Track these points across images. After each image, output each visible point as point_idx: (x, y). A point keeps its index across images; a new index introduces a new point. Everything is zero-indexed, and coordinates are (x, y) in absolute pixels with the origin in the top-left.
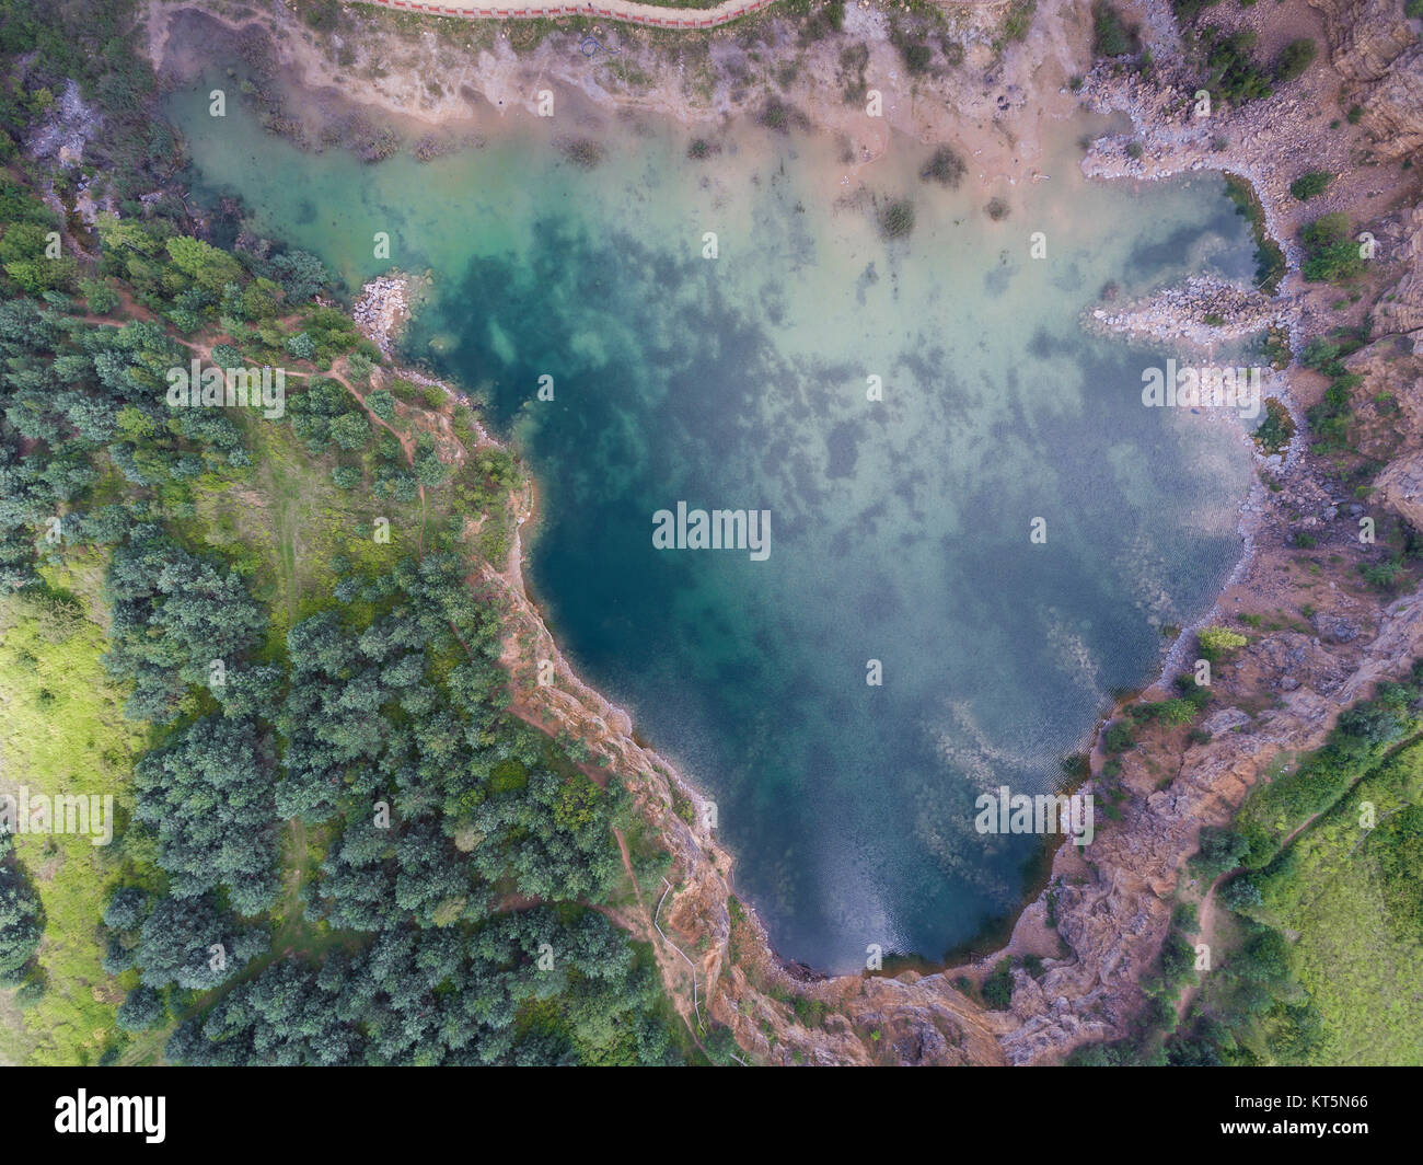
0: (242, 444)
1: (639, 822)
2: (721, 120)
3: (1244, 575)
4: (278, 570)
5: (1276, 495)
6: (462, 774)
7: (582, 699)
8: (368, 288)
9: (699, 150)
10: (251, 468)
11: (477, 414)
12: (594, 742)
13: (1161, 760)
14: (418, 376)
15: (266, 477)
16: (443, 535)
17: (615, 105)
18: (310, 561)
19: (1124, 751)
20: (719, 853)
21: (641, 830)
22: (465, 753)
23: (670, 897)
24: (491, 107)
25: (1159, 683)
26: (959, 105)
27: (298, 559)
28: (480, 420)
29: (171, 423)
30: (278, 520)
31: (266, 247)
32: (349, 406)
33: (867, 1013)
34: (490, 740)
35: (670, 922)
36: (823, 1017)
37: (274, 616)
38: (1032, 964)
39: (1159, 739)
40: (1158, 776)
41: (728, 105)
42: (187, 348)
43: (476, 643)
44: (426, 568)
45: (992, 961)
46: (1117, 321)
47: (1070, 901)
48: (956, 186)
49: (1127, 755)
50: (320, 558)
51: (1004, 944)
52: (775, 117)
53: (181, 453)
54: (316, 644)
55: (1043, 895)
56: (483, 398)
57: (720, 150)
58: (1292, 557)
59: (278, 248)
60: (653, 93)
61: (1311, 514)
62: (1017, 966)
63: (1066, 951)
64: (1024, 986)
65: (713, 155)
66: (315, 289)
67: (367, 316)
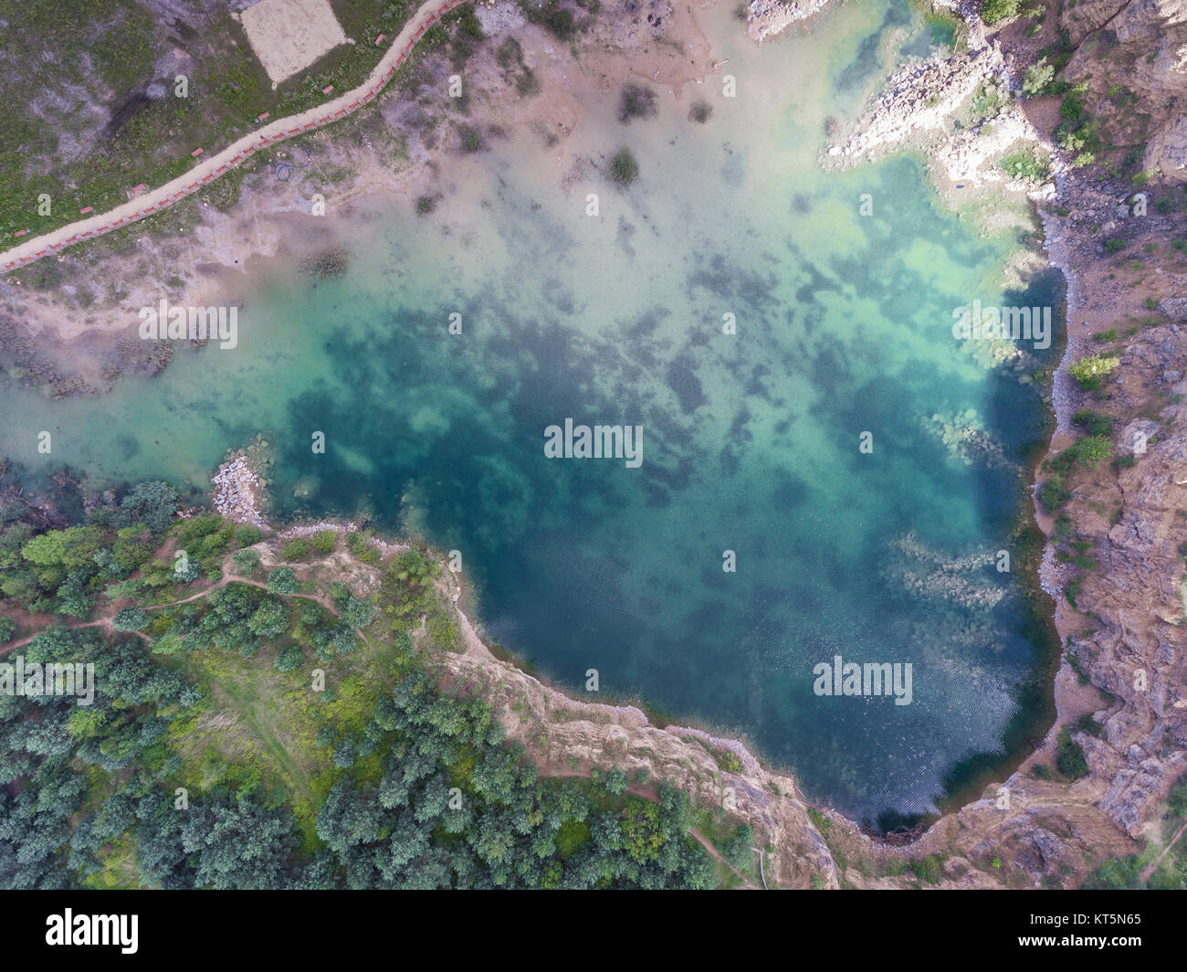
0: (186, 683)
1: (704, 811)
2: (427, 169)
3: (1078, 300)
4: (277, 768)
5: (1067, 219)
6: (532, 862)
7: (591, 717)
8: (216, 480)
9: (425, 205)
10: (206, 697)
11: (368, 532)
12: (624, 758)
13: (1101, 497)
14: (301, 529)
15: (222, 696)
16: (399, 661)
17: (334, 208)
18: (301, 746)
19: (1064, 504)
20: (778, 780)
21: (709, 817)
22: (523, 841)
23: (767, 861)
24: (230, 270)
25: (1059, 429)
26: (618, 43)
27: (289, 750)
28: (373, 535)
29: (116, 705)
30: (254, 726)
31: (112, 496)
32: (256, 600)
33: (975, 844)
34: (538, 819)
35: (779, 880)
36: (942, 867)
37: (297, 809)
38: (1087, 724)
39: (1089, 479)
40: (1107, 513)
41: (427, 155)
42: (92, 628)
43: (478, 741)
44: (401, 703)
45: (1052, 737)
46: (852, 148)
47: (1090, 655)
48: (655, 112)
49: (1070, 507)
50: (307, 738)
51: (1054, 718)
52: (471, 142)
53: (140, 719)
54: (345, 824)
55: (1063, 660)
56: (366, 515)
57: (442, 196)
58: (1110, 264)
59: (123, 491)
60: (359, 181)
61: (1107, 220)
62: (1075, 731)
63: (1110, 698)
64: (1093, 748)
65: (439, 203)
66: (172, 508)
67: (230, 504)
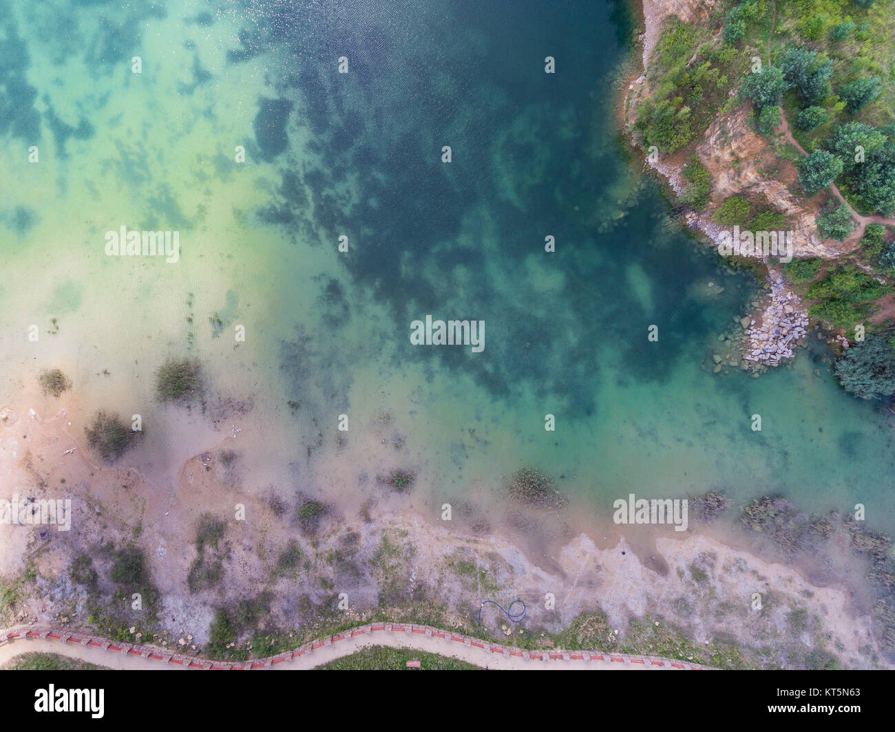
2: (373, 514)
8: (789, 354)
9: (401, 480)
17: (492, 540)
24: (636, 550)
26: (86, 509)
28: (675, 197)
41: (363, 530)
60: (449, 550)
67: (793, 322)
